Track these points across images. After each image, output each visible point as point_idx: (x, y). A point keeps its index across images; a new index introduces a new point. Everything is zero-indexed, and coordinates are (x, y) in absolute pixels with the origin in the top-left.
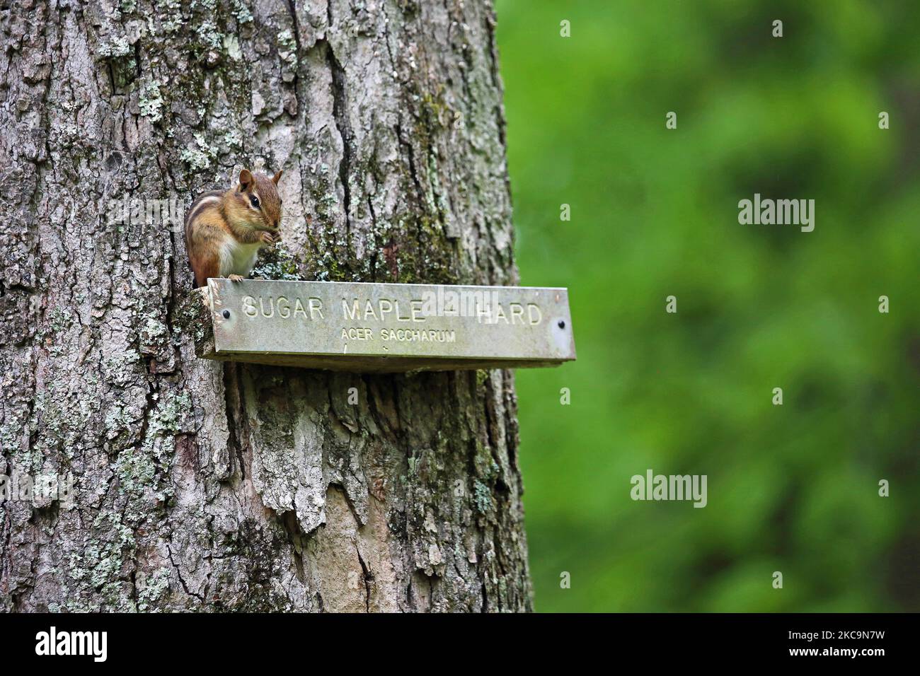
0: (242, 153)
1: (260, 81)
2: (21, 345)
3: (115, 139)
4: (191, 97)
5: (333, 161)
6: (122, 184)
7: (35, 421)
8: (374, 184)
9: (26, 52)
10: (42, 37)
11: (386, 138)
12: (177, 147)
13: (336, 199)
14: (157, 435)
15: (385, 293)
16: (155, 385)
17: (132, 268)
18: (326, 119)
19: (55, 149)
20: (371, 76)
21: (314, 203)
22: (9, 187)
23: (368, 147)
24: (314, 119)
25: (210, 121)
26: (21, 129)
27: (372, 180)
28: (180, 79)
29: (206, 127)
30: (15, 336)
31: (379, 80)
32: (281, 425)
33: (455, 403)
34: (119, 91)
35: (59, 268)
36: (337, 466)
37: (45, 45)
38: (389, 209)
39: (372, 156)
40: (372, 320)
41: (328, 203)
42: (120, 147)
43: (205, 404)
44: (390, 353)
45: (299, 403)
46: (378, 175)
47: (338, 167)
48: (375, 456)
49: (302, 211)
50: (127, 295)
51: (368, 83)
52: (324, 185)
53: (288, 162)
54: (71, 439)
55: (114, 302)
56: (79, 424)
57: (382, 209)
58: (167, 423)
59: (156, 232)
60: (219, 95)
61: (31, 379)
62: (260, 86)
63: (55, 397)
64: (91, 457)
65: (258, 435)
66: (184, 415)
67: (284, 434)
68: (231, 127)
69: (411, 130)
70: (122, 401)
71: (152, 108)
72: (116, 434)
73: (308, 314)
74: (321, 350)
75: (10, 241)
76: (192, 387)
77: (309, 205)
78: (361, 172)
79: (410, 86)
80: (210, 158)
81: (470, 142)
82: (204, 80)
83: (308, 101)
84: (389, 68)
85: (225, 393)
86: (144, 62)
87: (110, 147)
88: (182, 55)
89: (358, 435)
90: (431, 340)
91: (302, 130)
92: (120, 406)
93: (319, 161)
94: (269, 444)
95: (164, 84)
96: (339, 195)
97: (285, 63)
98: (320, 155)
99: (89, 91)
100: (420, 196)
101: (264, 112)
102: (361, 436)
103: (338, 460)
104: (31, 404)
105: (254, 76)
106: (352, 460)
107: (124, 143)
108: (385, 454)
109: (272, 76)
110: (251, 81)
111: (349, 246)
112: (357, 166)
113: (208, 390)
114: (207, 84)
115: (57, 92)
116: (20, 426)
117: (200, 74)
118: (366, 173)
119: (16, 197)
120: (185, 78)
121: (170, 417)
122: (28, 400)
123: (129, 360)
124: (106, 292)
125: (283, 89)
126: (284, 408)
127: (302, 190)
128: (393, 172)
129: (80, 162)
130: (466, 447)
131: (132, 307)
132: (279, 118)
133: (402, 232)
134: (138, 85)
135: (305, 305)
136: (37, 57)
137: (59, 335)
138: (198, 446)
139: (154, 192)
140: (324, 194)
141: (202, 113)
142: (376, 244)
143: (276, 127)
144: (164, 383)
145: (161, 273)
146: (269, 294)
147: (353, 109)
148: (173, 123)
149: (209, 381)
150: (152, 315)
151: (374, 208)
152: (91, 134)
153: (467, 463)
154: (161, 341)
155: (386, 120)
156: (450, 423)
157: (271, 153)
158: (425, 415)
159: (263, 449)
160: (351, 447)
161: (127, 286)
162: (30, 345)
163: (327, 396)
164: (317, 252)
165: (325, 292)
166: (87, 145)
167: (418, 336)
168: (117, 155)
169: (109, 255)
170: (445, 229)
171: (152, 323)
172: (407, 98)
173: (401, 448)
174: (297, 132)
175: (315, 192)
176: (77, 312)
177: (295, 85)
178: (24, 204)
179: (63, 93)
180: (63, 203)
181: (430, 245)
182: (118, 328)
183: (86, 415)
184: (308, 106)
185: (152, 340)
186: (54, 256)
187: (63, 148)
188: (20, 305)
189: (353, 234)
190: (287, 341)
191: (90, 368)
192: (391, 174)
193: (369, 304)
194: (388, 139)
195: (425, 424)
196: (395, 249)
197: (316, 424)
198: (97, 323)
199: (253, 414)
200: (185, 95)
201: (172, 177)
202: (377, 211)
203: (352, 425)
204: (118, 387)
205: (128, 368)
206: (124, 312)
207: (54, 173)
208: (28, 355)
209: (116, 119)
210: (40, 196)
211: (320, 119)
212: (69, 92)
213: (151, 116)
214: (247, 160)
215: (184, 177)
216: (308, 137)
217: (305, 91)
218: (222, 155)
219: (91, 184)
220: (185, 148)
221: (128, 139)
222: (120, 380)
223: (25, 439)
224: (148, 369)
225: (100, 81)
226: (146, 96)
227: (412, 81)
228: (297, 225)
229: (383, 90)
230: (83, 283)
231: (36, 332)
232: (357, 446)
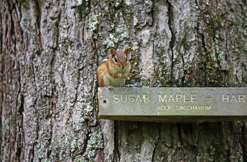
0: (129, 41)
1: (137, 13)
2: (47, 118)
3: (80, 38)
4: (109, 20)
5: (167, 42)
6: (81, 54)
7: (51, 146)
8: (184, 50)
9: (52, 7)
10: (58, 2)
11: (190, 32)
12: (102, 40)
13: (168, 57)
14: (89, 150)
15: (179, 91)
16: (89, 131)
17: (84, 86)
18: (165, 26)
19: (60, 43)
20: (186, 8)
21: (158, 58)
22: (44, 58)
23: (181, 36)
24: (160, 26)
25: (116, 29)
26: (49, 37)
27: (183, 48)
28: (104, 14)
29: (115, 31)
30: (45, 115)
31: (189, 10)
32: (135, 144)
33: (221, 135)
34: (83, 20)
35: (61, 88)
36: (161, 160)
37: (59, 4)
38: (191, 60)
39: (183, 39)
40: (172, 102)
41: (164, 58)
42: (81, 41)
43: (107, 137)
44: (179, 115)
45: (145, 135)
46: (186, 47)
47: (169, 44)
48: (180, 156)
49: (153, 62)
50: (82, 97)
51: (184, 11)
52: (163, 51)
53: (147, 43)
54: (61, 153)
55: (78, 100)
56: (64, 147)
57: (188, 60)
58: (92, 145)
59: (91, 72)
60: (121, 19)
61: (50, 131)
62: (137, 15)
63: (57, 137)
64: (67, 159)
65: (124, 148)
66: (99, 142)
67: (136, 147)
68: (125, 31)
69: (204, 29)
70: (78, 137)
71: (93, 26)
72: (74, 150)
73: (143, 100)
74: (147, 114)
75: (44, 79)
76: (104, 131)
77: (156, 59)
78: (178, 45)
79: (205, 12)
80: (114, 43)
81: (243, 33)
82: (115, 13)
83: (158, 19)
84: (194, 5)
85: (114, 132)
86: (92, 8)
87: (78, 41)
88: (107, 4)
89: (172, 147)
90: (199, 109)
91: (154, 30)
92: (76, 139)
93: (162, 42)
94: (129, 152)
95: (99, 16)
96: (169, 55)
97: (147, 5)
98: (162, 40)
99: (73, 20)
100: (207, 54)
101: (138, 24)
102: (173, 148)
103: (161, 157)
104: (50, 140)
105: (134, 11)
106: (168, 157)
107: (83, 39)
108: (185, 155)
109: (142, 10)
110: (133, 13)
111: (172, 74)
112: (177, 43)
113: (109, 132)
114: (116, 15)
115: (62, 22)
116: (44, 149)
117: (114, 11)
118: (180, 46)
119: (46, 62)
120: (107, 13)
121: (94, 142)
122: (48, 139)
123: (81, 122)
124: (74, 96)
125: (146, 15)
126: (138, 138)
127: (153, 53)
128: (194, 45)
129: (68, 48)
130: (227, 152)
131: (83, 101)
132: (144, 26)
133: (196, 68)
134: (88, 17)
135: (141, 97)
136: (55, 9)
137: (60, 113)
138: (104, 154)
139: (90, 57)
140: (163, 55)
141: (113, 26)
142: (184, 73)
143: (143, 30)
144: (92, 130)
145: (92, 88)
146: (125, 93)
147: (177, 21)
148: (102, 30)
149: (109, 128)
150: (89, 104)
151: (184, 60)
152: (72, 37)
153: (227, 159)
154: (91, 113)
155: (191, 25)
156: (219, 142)
157: (141, 40)
158: (206, 139)
159: (126, 154)
160: (169, 152)
161: (83, 93)
162: (51, 118)
163: (158, 132)
164: (158, 77)
165: (151, 91)
166: (70, 41)
167: (193, 108)
168: (80, 44)
169: (76, 82)
170: (220, 67)
171: (88, 107)
172: (203, 17)
173: (194, 153)
174: (152, 31)
175: (159, 54)
176: (66, 104)
177: (152, 13)
178: (48, 65)
179: (64, 22)
180: (63, 63)
181: (210, 73)
182: (78, 109)
183: (67, 143)
184: (158, 22)
185: (88, 113)
186: (59, 84)
187: (63, 43)
188: (47, 103)
189: (174, 70)
190: (132, 111)
191: (69, 125)
192: (193, 46)
193: (171, 96)
194: (191, 33)
195: (205, 143)
196: (193, 75)
197: (152, 143)
198: (72, 108)
199: (124, 140)
200: (106, 19)
201: (100, 51)
202: (185, 60)
203: (168, 144)
204: (77, 132)
205: (80, 125)
206: (81, 103)
207: (60, 52)
208: (49, 121)
209: (80, 30)
210: (55, 61)
211: (163, 26)
212: (66, 21)
213: (92, 28)
214: (130, 43)
215: (105, 51)
216: (157, 33)
217: (157, 15)
218: (120, 42)
219: (71, 55)
220: (105, 39)
221: (84, 37)
222: (77, 129)
223: (46, 153)
224: (87, 124)
225: (76, 16)
226: (91, 21)
227: (206, 10)
228: (150, 67)
229: (191, 13)
230: (68, 93)
231: (53, 113)
232: (171, 152)
